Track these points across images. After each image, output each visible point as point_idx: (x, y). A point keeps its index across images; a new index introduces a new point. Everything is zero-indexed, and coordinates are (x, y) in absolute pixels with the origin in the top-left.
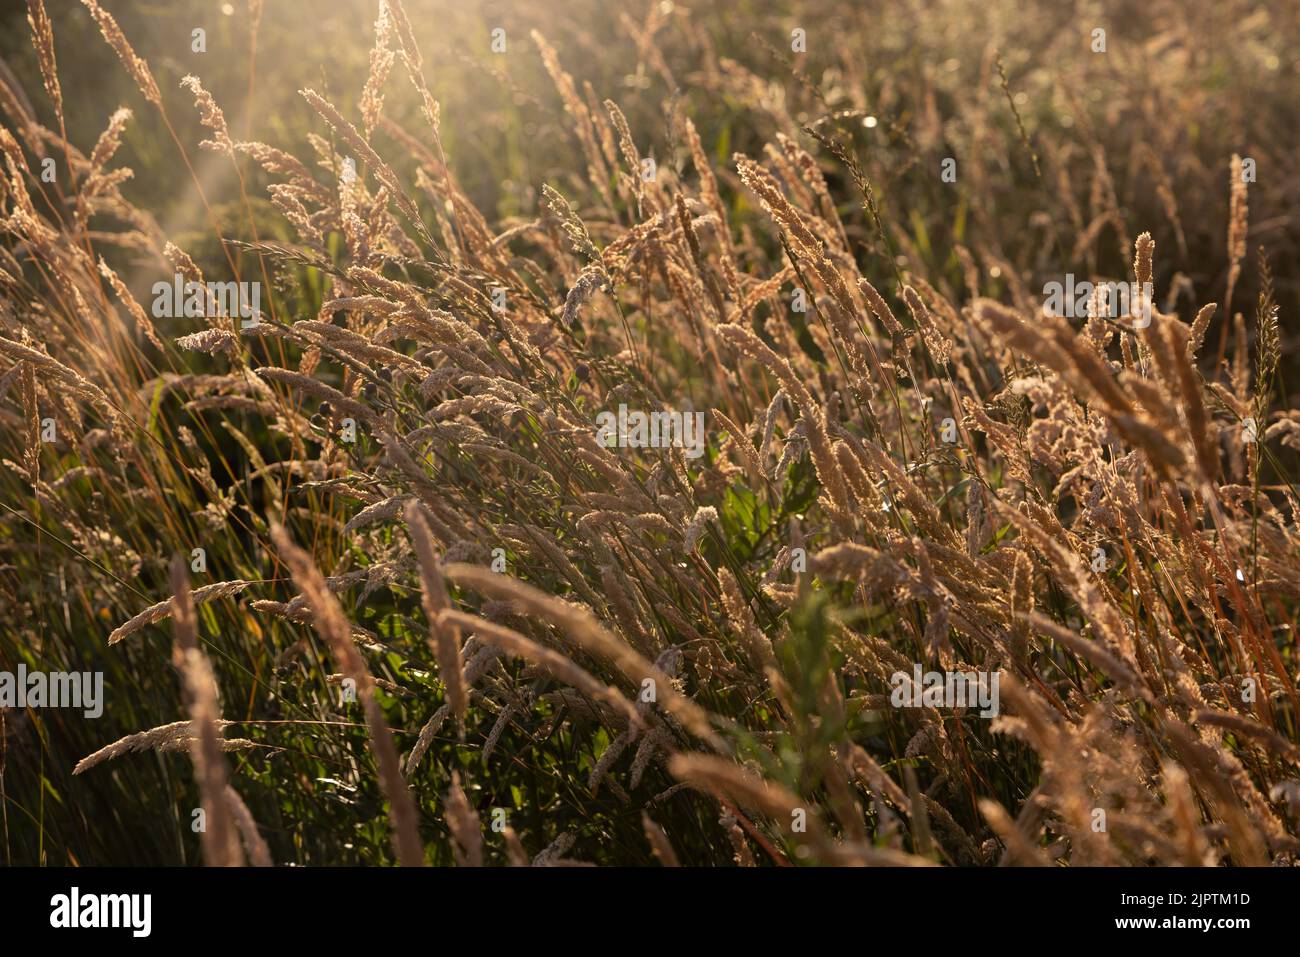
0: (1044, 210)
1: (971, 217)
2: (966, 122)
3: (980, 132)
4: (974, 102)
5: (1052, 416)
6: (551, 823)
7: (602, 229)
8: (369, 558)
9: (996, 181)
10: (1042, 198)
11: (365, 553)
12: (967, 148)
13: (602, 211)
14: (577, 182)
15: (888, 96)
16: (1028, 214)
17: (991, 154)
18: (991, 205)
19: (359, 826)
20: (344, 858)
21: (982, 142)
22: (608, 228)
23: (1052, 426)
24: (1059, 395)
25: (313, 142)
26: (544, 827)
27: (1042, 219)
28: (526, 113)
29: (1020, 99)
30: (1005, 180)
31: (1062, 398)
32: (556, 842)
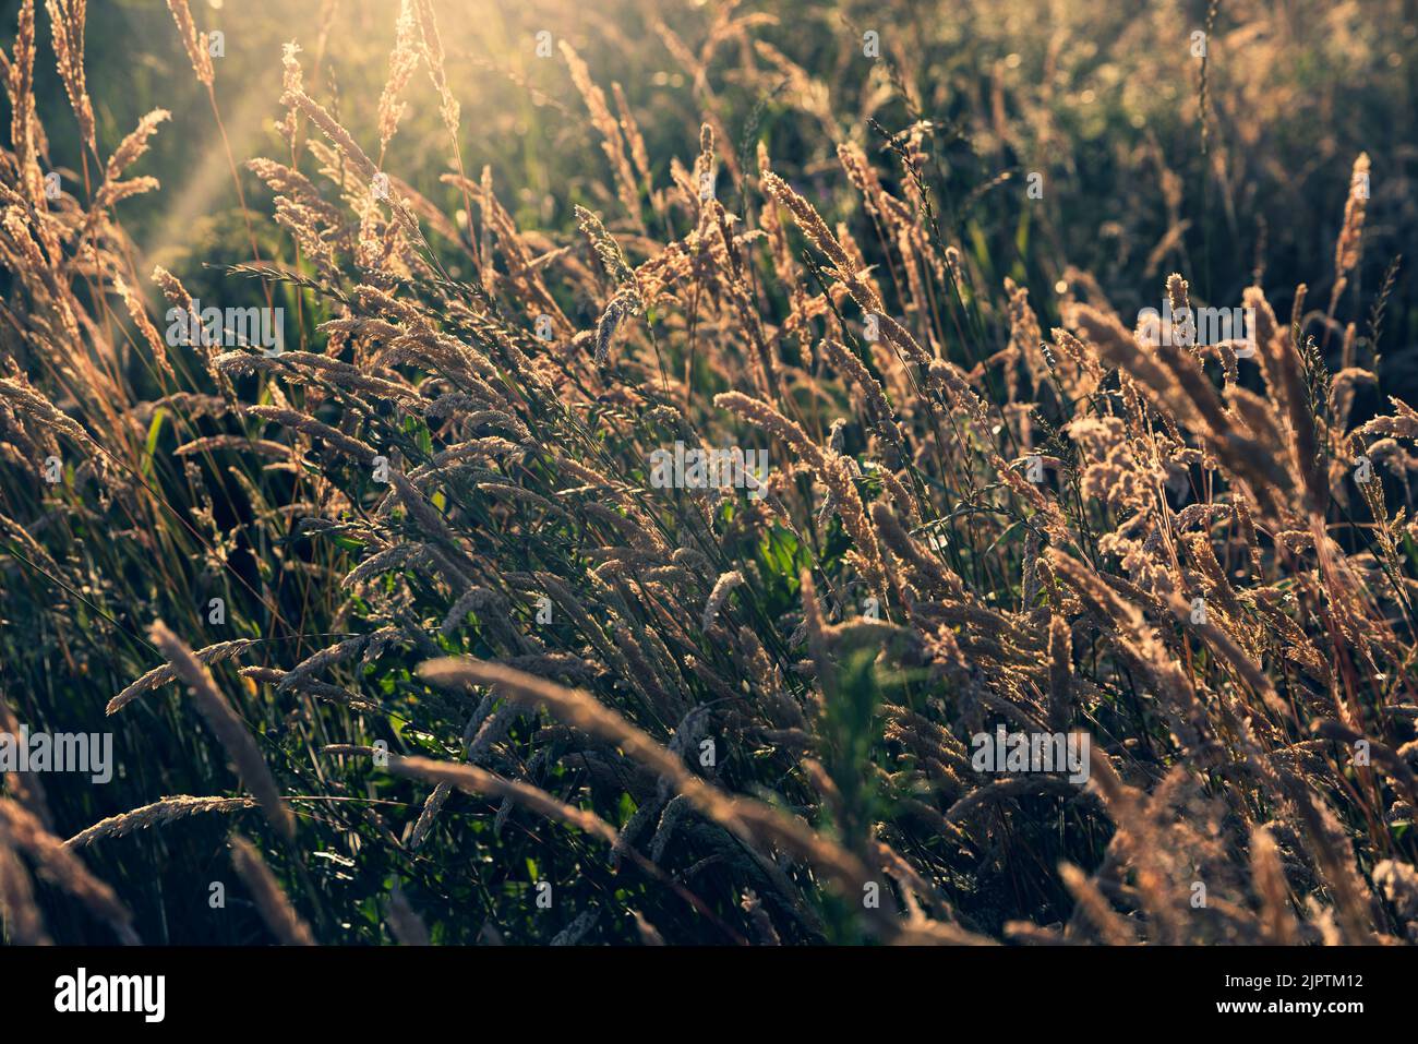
0: (1115, 218)
1: (1034, 228)
2: (1028, 123)
3: (1044, 134)
4: (1037, 101)
5: (1109, 461)
6: (570, 899)
7: (628, 242)
8: (369, 607)
9: (1061, 187)
10: (1113, 205)
11: (365, 602)
12: (1030, 151)
13: (629, 224)
14: (600, 191)
15: (943, 95)
16: (1096, 225)
17: (1055, 158)
18: (1057, 213)
19: (358, 902)
20: (345, 937)
21: (1047, 144)
22: (635, 242)
23: (1108, 471)
24: (1117, 437)
25: (313, 149)
26: (563, 904)
27: (1113, 229)
28: (546, 115)
29: (1088, 97)
30: (1071, 187)
31: (1121, 440)
32: (576, 922)
